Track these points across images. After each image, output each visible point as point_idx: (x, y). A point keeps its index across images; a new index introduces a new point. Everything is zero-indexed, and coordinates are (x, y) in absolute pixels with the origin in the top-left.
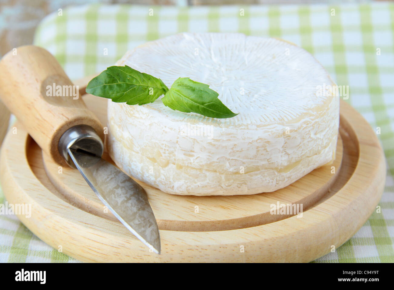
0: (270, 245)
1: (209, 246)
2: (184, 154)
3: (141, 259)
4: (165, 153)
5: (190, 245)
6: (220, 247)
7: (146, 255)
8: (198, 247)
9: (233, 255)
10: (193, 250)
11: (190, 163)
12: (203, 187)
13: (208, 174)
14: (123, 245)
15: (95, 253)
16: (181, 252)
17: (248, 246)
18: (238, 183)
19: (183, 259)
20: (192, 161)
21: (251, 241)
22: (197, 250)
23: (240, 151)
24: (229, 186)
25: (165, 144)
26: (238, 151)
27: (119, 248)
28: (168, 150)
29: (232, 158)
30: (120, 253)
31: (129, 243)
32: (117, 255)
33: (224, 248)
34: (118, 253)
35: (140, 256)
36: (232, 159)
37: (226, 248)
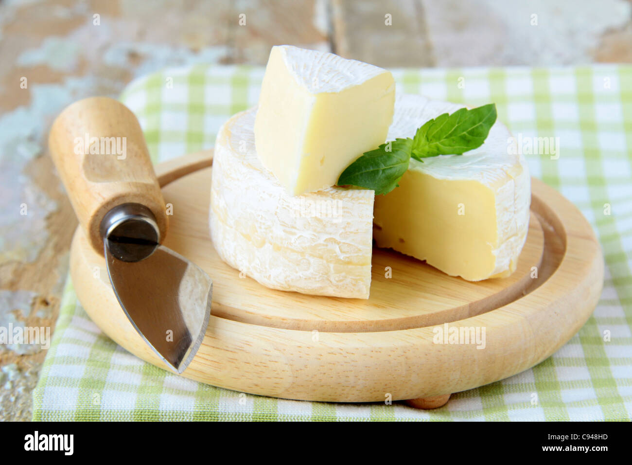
0: (439, 351)
1: (357, 349)
2: (284, 231)
3: (265, 366)
4: (260, 228)
5: (332, 348)
6: (372, 351)
7: (272, 361)
8: (342, 350)
9: (390, 362)
10: (335, 354)
11: (290, 243)
12: (305, 279)
13: (312, 260)
14: (241, 348)
15: (203, 361)
16: (319, 357)
17: (409, 350)
18: (351, 278)
19: (321, 366)
20: (293, 241)
21: (414, 344)
22: (341, 354)
23: (355, 233)
24: (341, 281)
25: (262, 216)
26: (351, 232)
27: (235, 352)
28: (264, 224)
29: (344, 241)
30: (236, 360)
31: (248, 345)
32: (233, 362)
33: (377, 352)
34: (234, 359)
35: (264, 363)
36: (344, 243)
37: (380, 352)
